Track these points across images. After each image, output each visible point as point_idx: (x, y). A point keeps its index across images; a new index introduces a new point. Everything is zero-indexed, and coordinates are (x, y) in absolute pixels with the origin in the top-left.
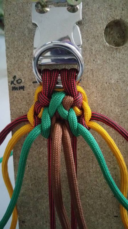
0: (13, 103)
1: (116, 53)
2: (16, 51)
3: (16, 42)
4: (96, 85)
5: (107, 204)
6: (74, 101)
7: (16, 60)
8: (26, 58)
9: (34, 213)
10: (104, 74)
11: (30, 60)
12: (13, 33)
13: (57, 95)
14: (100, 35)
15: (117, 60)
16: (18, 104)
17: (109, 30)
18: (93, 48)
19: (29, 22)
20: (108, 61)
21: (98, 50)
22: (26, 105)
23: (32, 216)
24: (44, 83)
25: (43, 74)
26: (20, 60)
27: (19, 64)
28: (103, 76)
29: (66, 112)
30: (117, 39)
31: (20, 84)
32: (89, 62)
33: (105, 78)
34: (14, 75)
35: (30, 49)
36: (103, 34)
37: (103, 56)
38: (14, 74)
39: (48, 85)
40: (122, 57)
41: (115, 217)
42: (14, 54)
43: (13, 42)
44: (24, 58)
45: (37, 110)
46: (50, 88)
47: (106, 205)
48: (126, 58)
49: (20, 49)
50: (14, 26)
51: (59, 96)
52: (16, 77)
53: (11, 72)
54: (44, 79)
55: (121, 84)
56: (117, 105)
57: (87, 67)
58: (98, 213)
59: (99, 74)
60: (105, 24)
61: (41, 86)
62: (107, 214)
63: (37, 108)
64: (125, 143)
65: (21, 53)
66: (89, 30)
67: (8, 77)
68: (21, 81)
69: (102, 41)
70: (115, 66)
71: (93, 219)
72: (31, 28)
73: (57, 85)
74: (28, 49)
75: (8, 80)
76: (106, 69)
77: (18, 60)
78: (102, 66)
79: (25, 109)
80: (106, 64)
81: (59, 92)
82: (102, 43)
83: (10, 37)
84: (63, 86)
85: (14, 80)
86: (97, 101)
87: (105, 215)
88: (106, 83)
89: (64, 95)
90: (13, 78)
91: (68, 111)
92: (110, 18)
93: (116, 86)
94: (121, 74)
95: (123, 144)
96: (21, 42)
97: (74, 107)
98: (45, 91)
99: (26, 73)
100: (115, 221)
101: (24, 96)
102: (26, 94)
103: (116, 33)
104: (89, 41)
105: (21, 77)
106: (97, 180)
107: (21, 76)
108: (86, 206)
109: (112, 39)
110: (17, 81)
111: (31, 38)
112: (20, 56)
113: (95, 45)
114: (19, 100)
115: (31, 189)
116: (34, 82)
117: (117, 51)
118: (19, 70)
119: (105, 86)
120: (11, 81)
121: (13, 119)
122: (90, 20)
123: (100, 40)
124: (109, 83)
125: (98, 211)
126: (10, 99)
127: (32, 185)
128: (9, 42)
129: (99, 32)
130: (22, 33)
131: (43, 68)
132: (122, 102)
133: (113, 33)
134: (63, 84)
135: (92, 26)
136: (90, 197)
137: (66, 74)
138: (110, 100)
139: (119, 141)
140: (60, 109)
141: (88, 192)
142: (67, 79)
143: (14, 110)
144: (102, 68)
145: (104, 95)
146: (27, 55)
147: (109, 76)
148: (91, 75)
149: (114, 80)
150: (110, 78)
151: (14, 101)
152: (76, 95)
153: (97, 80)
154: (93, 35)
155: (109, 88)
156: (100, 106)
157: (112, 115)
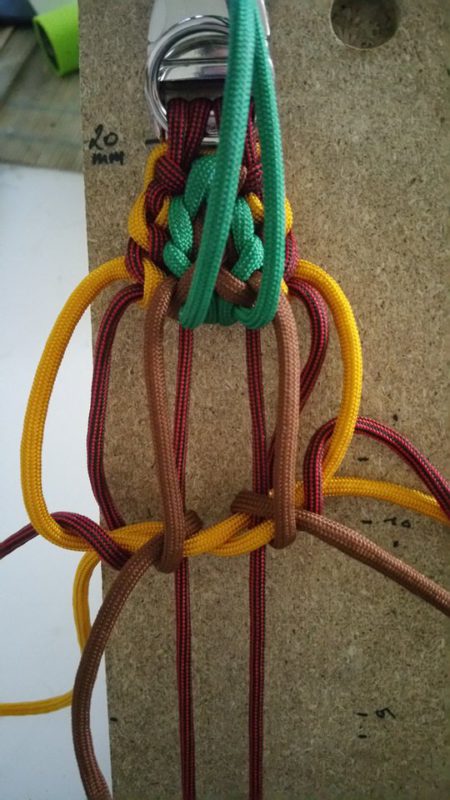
0: (93, 197)
2: (106, 61)
3: (106, 40)
4: (310, 148)
6: (248, 176)
7: (105, 84)
8: (129, 78)
9: (143, 506)
10: (334, 118)
12: (100, 18)
14: (320, 18)
15: (364, 82)
16: (107, 201)
17: (348, 13)
18: (302, 51)
20: (340, 85)
21: (315, 58)
23: (137, 513)
24: (172, 130)
25: (171, 111)
27: (112, 95)
28: (329, 125)
30: (372, 37)
31: (114, 147)
32: (292, 86)
33: (334, 129)
34: (98, 124)
36: (329, 16)
37: (328, 73)
38: (99, 121)
40: (377, 73)
41: (364, 522)
42: (100, 69)
43: (100, 41)
44: (126, 78)
45: (155, 204)
46: (188, 144)
48: (389, 78)
49: (116, 56)
52: (104, 128)
53: (91, 116)
54: (173, 118)
55: (378, 143)
56: (367, 203)
57: (287, 100)
59: (318, 119)
63: (153, 198)
64: (387, 309)
65: (119, 67)
66: (291, 7)
67: (83, 129)
68: (117, 138)
69: (325, 35)
73: (206, 139)
74: (135, 56)
75: (83, 135)
76: (338, 106)
77: (109, 85)
78: (325, 98)
79: (125, 214)
80: (337, 92)
82: (326, 40)
85: (98, 137)
86: (313, 192)
87: (335, 515)
88: (339, 143)
90: (96, 131)
93: (365, 150)
94: (376, 118)
95: (381, 310)
96: (120, 39)
97: (248, 196)
98: (174, 152)
99: (129, 117)
101: (123, 178)
102: (127, 173)
103: (367, 21)
104: (292, 35)
105: (116, 129)
106: (313, 411)
107: (116, 126)
109: (357, 38)
110: (106, 139)
112: (115, 73)
113: (307, 44)
114: (109, 190)
115: (139, 435)
116: (148, 142)
117: (363, 60)
118: (110, 110)
119: (335, 151)
120: (90, 140)
121: (93, 243)
123: (320, 31)
124: (346, 143)
126: (88, 188)
127: (140, 422)
128: (90, 40)
129: (318, 12)
130: (123, 16)
132: (379, 196)
133: (361, 22)
138: (347, 188)
139: (371, 303)
143: (97, 218)
144: (326, 102)
145: (333, 176)
146: (132, 71)
147: (344, 123)
148: (297, 120)
149: (358, 134)
150: (348, 129)
151: (96, 192)
152: (253, 162)
153: (315, 134)
154: (303, 20)
155: (346, 155)
156: (322, 205)
157: (355, 232)
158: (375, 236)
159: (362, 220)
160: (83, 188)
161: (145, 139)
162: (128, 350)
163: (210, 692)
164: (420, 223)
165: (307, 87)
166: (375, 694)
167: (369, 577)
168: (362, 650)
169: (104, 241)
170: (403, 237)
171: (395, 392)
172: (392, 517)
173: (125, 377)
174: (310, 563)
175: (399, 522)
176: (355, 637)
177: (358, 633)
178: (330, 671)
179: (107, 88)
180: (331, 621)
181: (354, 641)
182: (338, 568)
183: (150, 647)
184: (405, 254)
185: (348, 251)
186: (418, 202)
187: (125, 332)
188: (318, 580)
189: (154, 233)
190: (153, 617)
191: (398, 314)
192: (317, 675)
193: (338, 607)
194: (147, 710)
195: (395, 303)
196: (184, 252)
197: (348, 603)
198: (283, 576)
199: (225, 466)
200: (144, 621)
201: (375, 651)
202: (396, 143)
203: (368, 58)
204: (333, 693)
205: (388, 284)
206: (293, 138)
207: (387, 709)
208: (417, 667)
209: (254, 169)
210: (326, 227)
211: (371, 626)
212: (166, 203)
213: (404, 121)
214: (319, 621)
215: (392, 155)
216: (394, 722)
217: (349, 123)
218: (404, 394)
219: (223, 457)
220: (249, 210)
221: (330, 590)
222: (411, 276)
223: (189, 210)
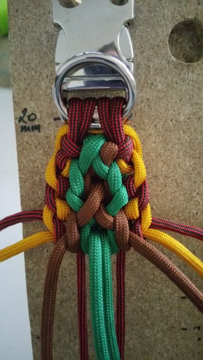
0: (22, 151)
1: (188, 73)
2: (27, 68)
3: (27, 55)
4: (154, 123)
5: (170, 309)
6: (118, 151)
7: (27, 83)
8: (43, 79)
9: (55, 325)
10: (169, 106)
11: (50, 83)
12: (23, 41)
13: (92, 141)
14: (161, 44)
15: (188, 84)
16: (30, 154)
17: (175, 36)
18: (151, 64)
19: (48, 23)
20: (174, 86)
21: (159, 68)
22: (43, 155)
24: (71, 121)
25: (71, 107)
26: (33, 84)
27: (32, 90)
28: (166, 110)
29: (106, 168)
30: (189, 51)
31: (34, 122)
32: (144, 86)
33: (169, 113)
34: (24, 108)
35: (49, 65)
36: (168, 43)
37: (166, 78)
38: (24, 106)
39: (77, 124)
40: (197, 79)
41: (183, 329)
42: (23, 73)
43: (23, 55)
44: (41, 79)
46: (81, 130)
47: (168, 311)
50: (24, 30)
51: (94, 143)
52: (28, 111)
53: (19, 103)
54: (71, 115)
55: (195, 122)
56: (188, 156)
57: (140, 95)
58: (156, 323)
59: (160, 107)
60: (170, 26)
61: (67, 126)
62: (170, 325)
63: (60, 161)
64: (200, 216)
65: (36, 72)
66: (144, 36)
67: (14, 111)
68: (36, 117)
69: (165, 54)
70: (186, 93)
71: (148, 332)
72: (51, 32)
73: (92, 124)
74: (46, 66)
75: (15, 115)
76: (172, 98)
77: (30, 84)
78: (164, 94)
79: (42, 161)
80: (172, 90)
81: (95, 134)
82: (166, 57)
83: (18, 47)
84: (102, 126)
85: (24, 116)
86: (156, 149)
87: (167, 326)
88: (172, 121)
89: (103, 140)
90: (23, 112)
91: (109, 167)
92: (178, 18)
93: (188, 125)
94: (195, 106)
96: (35, 54)
97: (119, 160)
98: (72, 134)
99: (43, 104)
100: (182, 336)
101: (40, 140)
102: (43, 137)
103: (186, 41)
104: (144, 54)
105: (35, 111)
107: (35, 109)
108: (138, 313)
109: (181, 50)
110: (29, 117)
111: (52, 48)
112: (33, 76)
113: (154, 59)
114: (32, 146)
116: (55, 119)
117: (188, 70)
118: (31, 100)
119: (169, 125)
120: (19, 117)
121: (22, 178)
122: (146, 20)
123: (162, 52)
124: (176, 121)
125: (157, 321)
126: (18, 146)
128: (16, 55)
129: (161, 40)
130: (38, 39)
131: (70, 96)
132: (196, 151)
133: (182, 42)
134: (101, 123)
135: (149, 30)
136: (144, 299)
137: (107, 106)
138: (176, 147)
140: (96, 163)
141: (141, 291)
142: (108, 115)
143: (25, 163)
144: (165, 96)
145: (168, 140)
146: (44, 76)
147: (175, 109)
148: (147, 107)
149: (183, 116)
150: (177, 113)
151: (24, 148)
153: (157, 116)
154: (151, 45)
155: (176, 128)
156: (161, 157)
157: (180, 171)
158: (193, 175)
159: (185, 165)
160: (16, 145)
161: (53, 117)
165: (153, 87)
167: (184, 356)
169: (29, 177)
172: (198, 326)
174: (151, 351)
175: (202, 328)
179: (28, 86)
182: (167, 352)
185: (177, 183)
196: (79, 196)
198: (136, 357)
203: (191, 70)
205: (201, 202)
206: (144, 118)
210: (164, 169)
212: (68, 164)
217: (179, 109)
220: (118, 168)
223: (81, 171)
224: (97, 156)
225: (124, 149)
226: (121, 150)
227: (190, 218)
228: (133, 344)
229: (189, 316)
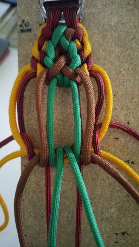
0: (20, 44)
5: (108, 146)
6: (75, 32)
7: (26, 6)
8: (34, 4)
10: (105, 17)
15: (116, 5)
20: (107, 6)
24: (48, 19)
26: (29, 6)
27: (28, 10)
28: (104, 19)
29: (68, 43)
31: (28, 27)
32: (90, 6)
33: (106, 21)
37: (103, 2)
38: (23, 18)
40: (120, 2)
44: (33, 4)
45: (41, 43)
46: (54, 22)
47: (107, 148)
48: (124, 3)
52: (25, 21)
53: (21, 17)
54: (48, 14)
55: (121, 25)
56: (118, 45)
57: (89, 11)
59: (100, 17)
63: (41, 41)
68: (29, 24)
70: (114, 10)
73: (60, 22)
76: (107, 13)
80: (106, 8)
84: (66, 22)
85: (23, 24)
88: (107, 25)
89: (66, 27)
90: (22, 22)
91: (70, 42)
93: (116, 28)
94: (120, 17)
95: (123, 84)
97: (75, 40)
98: (49, 25)
99: (34, 17)
101: (31, 37)
102: (33, 36)
105: (29, 21)
112: (29, 2)
114: (26, 41)
116: (40, 25)
118: (27, 15)
119: (106, 28)
120: (20, 25)
124: (110, 25)
132: (122, 43)
134: (65, 20)
137: (69, 11)
138: (110, 40)
140: (62, 39)
142: (69, 14)
144: (102, 11)
145: (105, 36)
146: (35, 2)
147: (109, 18)
148: (92, 17)
149: (114, 22)
150: (110, 21)
151: (21, 42)
152: (77, 28)
153: (99, 22)
155: (110, 29)
156: (101, 46)
157: (113, 56)
158: (121, 57)
159: (116, 52)
162: (32, 99)
163: (60, 225)
164: (136, 53)
165: (96, 6)
166: (121, 226)
168: (116, 210)
169: (24, 60)
170: (131, 58)
171: (128, 114)
172: (128, 160)
173: (31, 109)
174: (97, 178)
175: (130, 162)
176: (114, 205)
177: (115, 204)
178: (105, 217)
179: (26, 7)
180: (105, 199)
181: (114, 207)
182: (108, 179)
183: (39, 209)
184: (131, 64)
185: (111, 63)
186: (135, 45)
187: (31, 92)
188: (100, 184)
189: (41, 53)
190: (39, 198)
191: (129, 85)
192: (100, 219)
193: (108, 194)
194: (37, 232)
195: (128, 81)
196: (52, 59)
197: (111, 192)
198: (87, 182)
199: (67, 141)
200: (36, 199)
201: (121, 210)
202: (127, 25)
204: (106, 226)
205: (126, 75)
206: (91, 23)
207: (126, 232)
208: (137, 216)
209: (77, 30)
210: (103, 54)
211: (120, 201)
212: (46, 43)
213: (129, 18)
214: (101, 199)
215: (126, 29)
216: (128, 237)
217: (111, 19)
218: (132, 114)
219: (66, 138)
220: (75, 45)
221: (105, 187)
222: (133, 72)
223: (53, 45)
224: (63, 35)
225: (78, 31)
226: (76, 32)
227: (119, 85)
228: (85, 172)
229: (121, 152)
